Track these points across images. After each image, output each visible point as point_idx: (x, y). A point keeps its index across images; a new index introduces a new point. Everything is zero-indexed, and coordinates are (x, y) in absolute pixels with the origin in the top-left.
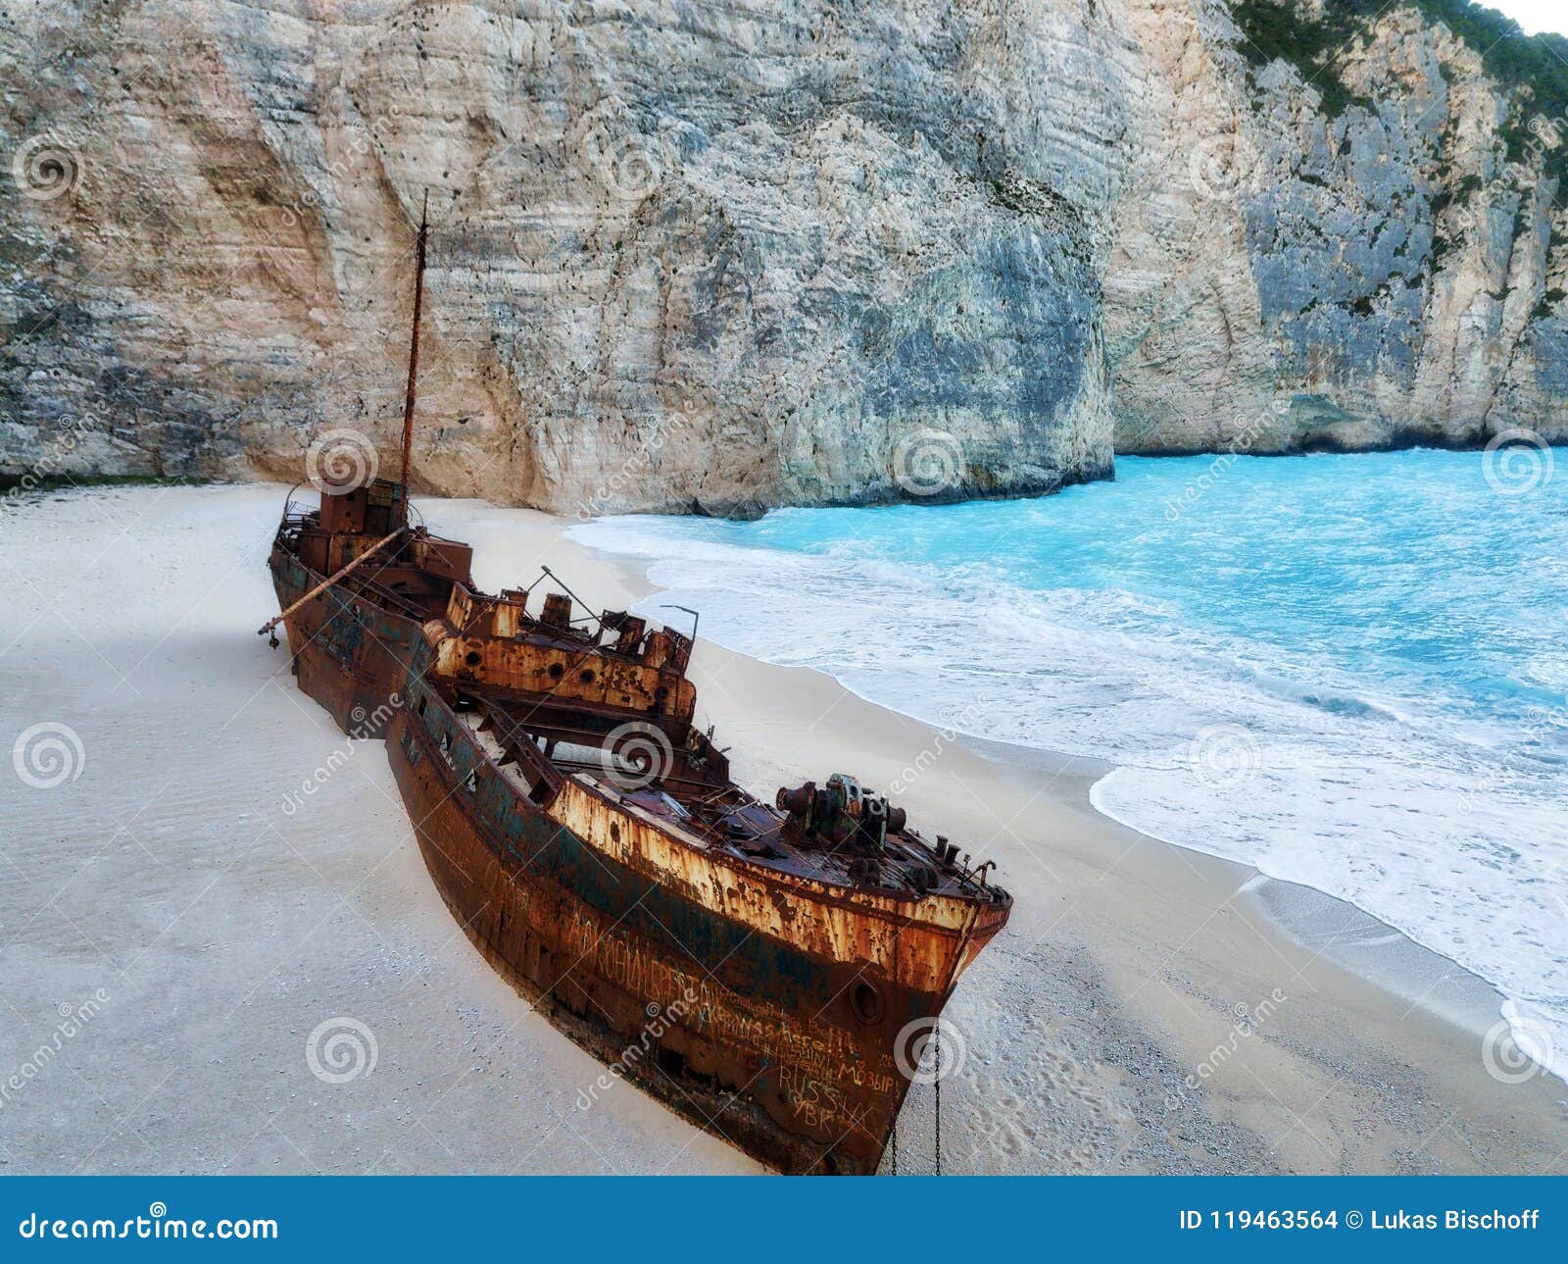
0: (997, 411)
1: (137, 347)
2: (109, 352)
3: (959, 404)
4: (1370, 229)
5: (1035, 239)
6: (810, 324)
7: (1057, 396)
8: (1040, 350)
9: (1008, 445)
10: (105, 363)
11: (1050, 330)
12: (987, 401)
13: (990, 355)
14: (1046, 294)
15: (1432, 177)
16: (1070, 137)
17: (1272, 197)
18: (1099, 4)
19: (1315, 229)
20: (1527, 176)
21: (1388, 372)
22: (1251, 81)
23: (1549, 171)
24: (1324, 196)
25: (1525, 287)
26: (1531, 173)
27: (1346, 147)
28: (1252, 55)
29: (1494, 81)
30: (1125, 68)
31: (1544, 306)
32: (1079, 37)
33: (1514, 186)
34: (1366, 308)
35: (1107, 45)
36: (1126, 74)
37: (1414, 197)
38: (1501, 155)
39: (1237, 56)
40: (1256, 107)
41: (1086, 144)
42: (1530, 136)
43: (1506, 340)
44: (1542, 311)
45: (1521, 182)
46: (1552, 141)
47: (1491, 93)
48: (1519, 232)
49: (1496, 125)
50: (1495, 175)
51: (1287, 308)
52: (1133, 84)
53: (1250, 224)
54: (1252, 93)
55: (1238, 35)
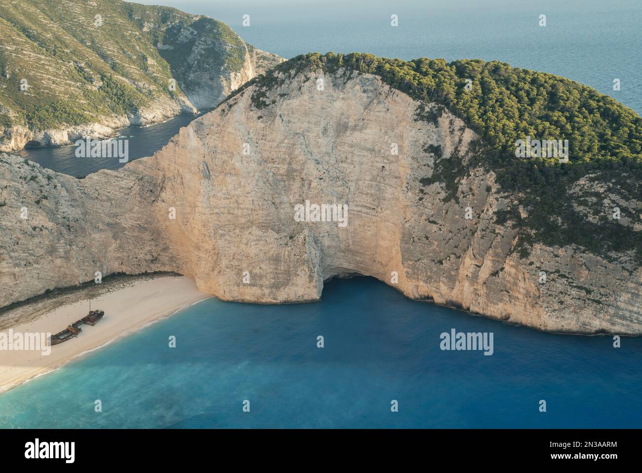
0: (264, 288)
1: (175, 253)
2: (171, 253)
3: (254, 286)
4: (447, 239)
5: (287, 253)
6: (227, 270)
7: (282, 286)
8: (281, 276)
9: (264, 295)
10: (170, 255)
11: (284, 272)
12: (261, 286)
13: (266, 277)
14: (285, 264)
16: (359, 209)
17: (413, 228)
18: (387, 167)
19: (427, 238)
20: (499, 229)
21: (443, 283)
22: (422, 191)
23: (514, 227)
24: (435, 228)
25: (488, 265)
26: (502, 228)
27: (446, 213)
28: (426, 182)
29: (502, 194)
30: (389, 185)
31: (497, 272)
32: (374, 179)
33: (494, 232)
34: (441, 262)
35: (384, 179)
36: (388, 187)
37: (465, 230)
38: (492, 221)
39: (418, 183)
40: (421, 199)
41: (364, 210)
42: (514, 213)
43: (481, 281)
44: (495, 274)
45: (497, 231)
46: (524, 215)
47: (497, 199)
48: (491, 247)
49: (496, 210)
50: (487, 228)
51: (411, 260)
52: (390, 190)
53: (404, 234)
54: (421, 195)
55: (430, 173)
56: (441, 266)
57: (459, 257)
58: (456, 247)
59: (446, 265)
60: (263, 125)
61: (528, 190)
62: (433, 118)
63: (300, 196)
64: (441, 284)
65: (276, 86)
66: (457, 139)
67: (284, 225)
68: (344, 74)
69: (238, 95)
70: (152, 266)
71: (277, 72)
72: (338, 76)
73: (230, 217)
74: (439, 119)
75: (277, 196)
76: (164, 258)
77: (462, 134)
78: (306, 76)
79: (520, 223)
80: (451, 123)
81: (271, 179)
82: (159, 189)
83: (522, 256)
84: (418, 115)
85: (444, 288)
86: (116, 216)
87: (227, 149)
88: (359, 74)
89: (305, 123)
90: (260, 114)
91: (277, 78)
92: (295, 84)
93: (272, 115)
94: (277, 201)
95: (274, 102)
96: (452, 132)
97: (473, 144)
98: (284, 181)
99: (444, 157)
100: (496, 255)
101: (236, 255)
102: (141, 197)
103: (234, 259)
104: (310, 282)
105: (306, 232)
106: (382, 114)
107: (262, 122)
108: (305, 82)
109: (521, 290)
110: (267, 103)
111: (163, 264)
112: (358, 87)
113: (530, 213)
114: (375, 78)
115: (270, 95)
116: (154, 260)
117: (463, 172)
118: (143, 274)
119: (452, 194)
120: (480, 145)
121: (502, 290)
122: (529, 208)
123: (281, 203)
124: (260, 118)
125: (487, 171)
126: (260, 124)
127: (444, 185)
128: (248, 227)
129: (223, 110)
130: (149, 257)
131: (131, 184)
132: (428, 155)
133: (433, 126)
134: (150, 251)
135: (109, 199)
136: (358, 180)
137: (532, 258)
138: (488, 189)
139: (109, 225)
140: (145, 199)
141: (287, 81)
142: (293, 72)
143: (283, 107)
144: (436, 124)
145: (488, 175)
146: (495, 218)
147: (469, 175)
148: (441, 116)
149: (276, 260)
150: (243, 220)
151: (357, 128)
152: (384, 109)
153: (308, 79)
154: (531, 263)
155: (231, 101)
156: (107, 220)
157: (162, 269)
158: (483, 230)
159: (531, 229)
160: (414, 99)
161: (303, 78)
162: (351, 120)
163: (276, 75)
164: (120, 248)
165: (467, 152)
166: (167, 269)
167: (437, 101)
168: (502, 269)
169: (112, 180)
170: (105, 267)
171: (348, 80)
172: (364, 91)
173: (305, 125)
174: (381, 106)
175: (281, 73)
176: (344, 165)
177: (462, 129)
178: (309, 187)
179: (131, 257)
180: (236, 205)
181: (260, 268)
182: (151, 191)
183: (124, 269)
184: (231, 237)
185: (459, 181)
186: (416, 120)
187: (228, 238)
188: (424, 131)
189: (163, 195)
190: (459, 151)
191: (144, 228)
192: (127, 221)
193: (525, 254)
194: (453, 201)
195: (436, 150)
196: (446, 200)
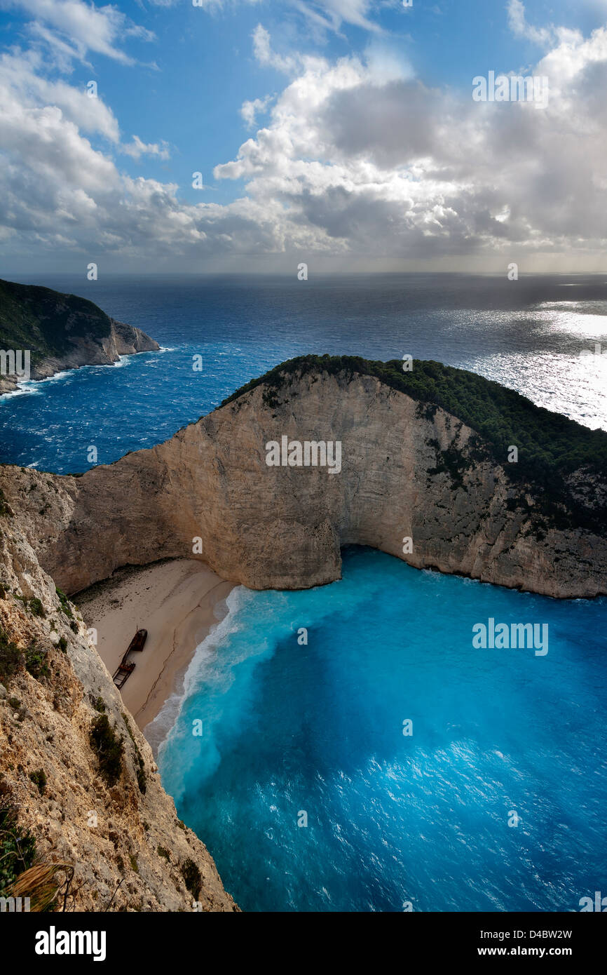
0: (295, 576)
4: (456, 521)
5: (315, 543)
7: (312, 573)
8: (311, 564)
9: (296, 583)
11: (314, 560)
14: (315, 553)
15: (483, 508)
16: (368, 495)
17: (424, 512)
18: (391, 458)
19: (437, 520)
20: (511, 515)
21: (452, 557)
22: (429, 480)
23: (523, 513)
24: (443, 511)
25: (500, 543)
26: (513, 514)
27: (455, 499)
28: (432, 472)
29: (511, 485)
30: (395, 474)
31: (508, 550)
32: (380, 468)
33: (505, 517)
34: (450, 540)
35: (390, 469)
36: (394, 476)
37: (474, 514)
38: (503, 508)
39: (425, 473)
40: (429, 487)
41: (374, 496)
42: (522, 501)
43: (492, 557)
44: (506, 551)
45: (508, 516)
46: (531, 502)
47: (507, 489)
48: (502, 529)
49: (506, 499)
50: (499, 513)
51: (422, 539)
52: (396, 478)
53: (415, 518)
54: (428, 483)
55: (434, 465)
56: (451, 544)
57: (468, 536)
58: (465, 527)
59: (455, 542)
60: (277, 423)
61: (533, 482)
62: (429, 416)
63: (319, 488)
64: (450, 558)
65: (284, 386)
66: (453, 434)
67: (307, 516)
68: (346, 375)
69: (247, 394)
70: (160, 553)
71: (283, 372)
72: (341, 377)
73: (252, 511)
74: (434, 416)
75: (297, 489)
76: (170, 545)
77: (458, 431)
78: (313, 377)
79: (528, 510)
80: (447, 420)
81: (289, 473)
82: (161, 480)
83: (538, 540)
84: (419, 413)
85: (452, 561)
86: (119, 510)
87: (240, 446)
88: (360, 376)
89: (316, 421)
90: (274, 413)
91: (284, 378)
92: (303, 383)
93: (285, 414)
94: (298, 494)
95: (287, 402)
96: (448, 428)
97: (472, 440)
98: (302, 475)
99: (442, 449)
100: (507, 536)
101: (265, 548)
102: (144, 489)
103: (262, 551)
104: (336, 566)
105: (328, 520)
106: (385, 411)
107: (276, 420)
108: (313, 383)
109: (536, 566)
110: (279, 402)
111: (171, 551)
112: (361, 388)
113: (537, 501)
114: (373, 379)
115: (282, 396)
116: (162, 547)
117: (464, 464)
118: (153, 562)
119: (458, 483)
120: (479, 441)
121: (515, 565)
122: (536, 496)
123: (302, 496)
124: (274, 416)
125: (495, 465)
126: (274, 422)
127: (448, 474)
128: (273, 520)
129: (233, 409)
130: (156, 545)
131: (130, 477)
132: (431, 448)
133: (431, 423)
134: (157, 540)
135: (110, 494)
136: (365, 469)
137: (546, 541)
138: (496, 480)
139: (113, 520)
140: (147, 491)
141: (294, 381)
142: (299, 373)
143: (294, 406)
144: (432, 420)
145: (496, 468)
146: (506, 505)
147: (474, 468)
148: (435, 414)
149: (306, 549)
150: (267, 514)
151: (363, 424)
152: (386, 408)
153: (316, 380)
154: (547, 545)
155: (240, 399)
156: (112, 516)
157: (171, 555)
158: (495, 516)
159: (544, 515)
160: (415, 400)
161: (310, 379)
162: (356, 416)
163: (282, 374)
164: (128, 540)
165: (466, 447)
166: (175, 554)
167: (431, 402)
168: (512, 547)
169: (111, 475)
170: (114, 562)
171: (351, 380)
172: (367, 391)
173: (317, 422)
174: (384, 404)
175: (287, 374)
176: (353, 457)
177: (459, 426)
178: (327, 480)
179: (138, 548)
180: (258, 500)
181: (291, 559)
182: (153, 483)
183: (132, 560)
184: (256, 530)
185: (463, 471)
186: (417, 418)
187: (253, 531)
188: (424, 427)
189: (168, 487)
190: (457, 445)
191: (149, 518)
192: (132, 514)
193: (540, 537)
194: (460, 489)
195: (434, 443)
196: (454, 488)
